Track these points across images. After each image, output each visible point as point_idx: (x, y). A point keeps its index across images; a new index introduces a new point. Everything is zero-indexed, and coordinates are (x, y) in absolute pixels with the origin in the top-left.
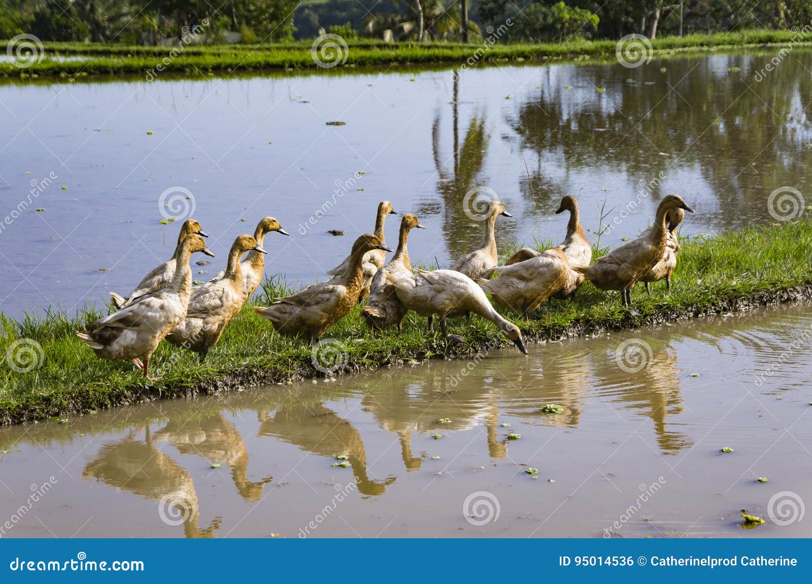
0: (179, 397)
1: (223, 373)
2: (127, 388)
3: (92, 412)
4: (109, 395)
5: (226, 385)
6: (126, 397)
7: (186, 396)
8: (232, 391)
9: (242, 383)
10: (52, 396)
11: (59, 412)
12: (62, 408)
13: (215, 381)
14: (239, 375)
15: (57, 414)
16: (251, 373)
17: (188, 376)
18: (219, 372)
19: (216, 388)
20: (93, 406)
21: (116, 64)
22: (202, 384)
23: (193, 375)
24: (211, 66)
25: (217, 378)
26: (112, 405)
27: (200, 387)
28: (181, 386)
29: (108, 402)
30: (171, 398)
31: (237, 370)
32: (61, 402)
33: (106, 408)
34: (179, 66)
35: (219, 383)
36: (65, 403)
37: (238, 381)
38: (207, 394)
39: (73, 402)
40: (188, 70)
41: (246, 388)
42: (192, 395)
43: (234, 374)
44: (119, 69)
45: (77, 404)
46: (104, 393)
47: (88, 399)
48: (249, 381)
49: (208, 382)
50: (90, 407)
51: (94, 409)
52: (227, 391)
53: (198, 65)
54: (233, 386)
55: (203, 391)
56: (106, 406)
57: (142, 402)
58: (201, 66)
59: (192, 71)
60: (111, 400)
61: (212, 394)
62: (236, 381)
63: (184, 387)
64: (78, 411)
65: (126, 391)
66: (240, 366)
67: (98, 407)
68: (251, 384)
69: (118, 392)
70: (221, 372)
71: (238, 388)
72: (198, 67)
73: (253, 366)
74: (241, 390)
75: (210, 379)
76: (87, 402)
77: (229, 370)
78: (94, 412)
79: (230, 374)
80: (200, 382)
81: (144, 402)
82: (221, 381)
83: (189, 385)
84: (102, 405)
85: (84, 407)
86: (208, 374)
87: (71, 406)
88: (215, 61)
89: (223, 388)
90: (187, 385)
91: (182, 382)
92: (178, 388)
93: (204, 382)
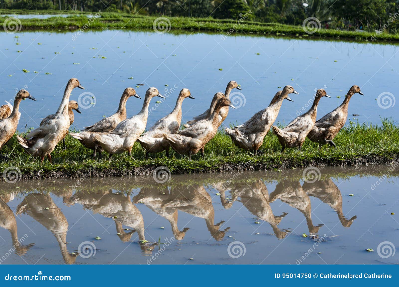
0: (337, 165)
1: (359, 156)
2: (312, 158)
3: (294, 168)
4: (303, 161)
5: (360, 162)
6: (311, 163)
7: (340, 165)
8: (363, 165)
9: (368, 162)
10: (275, 158)
11: (278, 166)
12: (279, 165)
13: (355, 159)
14: (367, 158)
15: (277, 168)
16: (373, 157)
17: (342, 156)
18: (357, 155)
19: (355, 163)
20: (295, 165)
21: (322, 32)
22: (349, 160)
23: (345, 155)
24: (367, 37)
25: (356, 158)
26: (304, 166)
27: (347, 162)
28: (338, 160)
29: (302, 164)
30: (333, 165)
31: (366, 155)
32: (279, 162)
33: (301, 167)
34: (352, 36)
35: (357, 161)
36: (281, 162)
37: (366, 160)
38: (351, 165)
39: (285, 162)
40: (356, 38)
41: (370, 164)
42: (344, 165)
43: (364, 157)
44: (324, 34)
45: (287, 164)
46: (301, 160)
47: (292, 162)
48: (371, 161)
49: (352, 160)
50: (293, 166)
51: (295, 167)
52: (361, 165)
53: (361, 36)
54: (363, 163)
55: (349, 164)
56: (301, 166)
57: (319, 166)
58: (362, 37)
59: (358, 39)
60: (304, 164)
61: (353, 166)
62: (365, 161)
63: (340, 160)
64: (287, 167)
65: (311, 160)
66: (368, 153)
67: (297, 166)
68: (372, 163)
69: (307, 160)
70: (358, 156)
71: (366, 164)
72: (361, 37)
73: (374, 154)
74: (367, 165)
75: (353, 158)
76: (292, 163)
77: (362, 155)
78: (295, 168)
79: (362, 157)
80: (348, 159)
81: (320, 166)
82: (358, 160)
83: (342, 160)
84: (299, 166)
85: (290, 165)
86: (352, 156)
87: (284, 165)
88: (369, 35)
89: (359, 163)
90: (341, 159)
91: (339, 158)
92: (337, 161)
93: (350, 159)
